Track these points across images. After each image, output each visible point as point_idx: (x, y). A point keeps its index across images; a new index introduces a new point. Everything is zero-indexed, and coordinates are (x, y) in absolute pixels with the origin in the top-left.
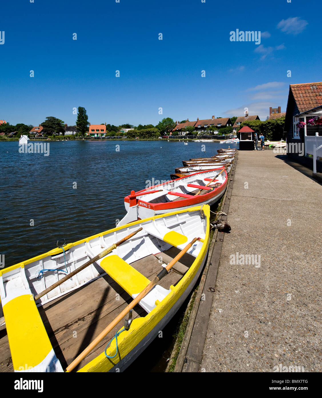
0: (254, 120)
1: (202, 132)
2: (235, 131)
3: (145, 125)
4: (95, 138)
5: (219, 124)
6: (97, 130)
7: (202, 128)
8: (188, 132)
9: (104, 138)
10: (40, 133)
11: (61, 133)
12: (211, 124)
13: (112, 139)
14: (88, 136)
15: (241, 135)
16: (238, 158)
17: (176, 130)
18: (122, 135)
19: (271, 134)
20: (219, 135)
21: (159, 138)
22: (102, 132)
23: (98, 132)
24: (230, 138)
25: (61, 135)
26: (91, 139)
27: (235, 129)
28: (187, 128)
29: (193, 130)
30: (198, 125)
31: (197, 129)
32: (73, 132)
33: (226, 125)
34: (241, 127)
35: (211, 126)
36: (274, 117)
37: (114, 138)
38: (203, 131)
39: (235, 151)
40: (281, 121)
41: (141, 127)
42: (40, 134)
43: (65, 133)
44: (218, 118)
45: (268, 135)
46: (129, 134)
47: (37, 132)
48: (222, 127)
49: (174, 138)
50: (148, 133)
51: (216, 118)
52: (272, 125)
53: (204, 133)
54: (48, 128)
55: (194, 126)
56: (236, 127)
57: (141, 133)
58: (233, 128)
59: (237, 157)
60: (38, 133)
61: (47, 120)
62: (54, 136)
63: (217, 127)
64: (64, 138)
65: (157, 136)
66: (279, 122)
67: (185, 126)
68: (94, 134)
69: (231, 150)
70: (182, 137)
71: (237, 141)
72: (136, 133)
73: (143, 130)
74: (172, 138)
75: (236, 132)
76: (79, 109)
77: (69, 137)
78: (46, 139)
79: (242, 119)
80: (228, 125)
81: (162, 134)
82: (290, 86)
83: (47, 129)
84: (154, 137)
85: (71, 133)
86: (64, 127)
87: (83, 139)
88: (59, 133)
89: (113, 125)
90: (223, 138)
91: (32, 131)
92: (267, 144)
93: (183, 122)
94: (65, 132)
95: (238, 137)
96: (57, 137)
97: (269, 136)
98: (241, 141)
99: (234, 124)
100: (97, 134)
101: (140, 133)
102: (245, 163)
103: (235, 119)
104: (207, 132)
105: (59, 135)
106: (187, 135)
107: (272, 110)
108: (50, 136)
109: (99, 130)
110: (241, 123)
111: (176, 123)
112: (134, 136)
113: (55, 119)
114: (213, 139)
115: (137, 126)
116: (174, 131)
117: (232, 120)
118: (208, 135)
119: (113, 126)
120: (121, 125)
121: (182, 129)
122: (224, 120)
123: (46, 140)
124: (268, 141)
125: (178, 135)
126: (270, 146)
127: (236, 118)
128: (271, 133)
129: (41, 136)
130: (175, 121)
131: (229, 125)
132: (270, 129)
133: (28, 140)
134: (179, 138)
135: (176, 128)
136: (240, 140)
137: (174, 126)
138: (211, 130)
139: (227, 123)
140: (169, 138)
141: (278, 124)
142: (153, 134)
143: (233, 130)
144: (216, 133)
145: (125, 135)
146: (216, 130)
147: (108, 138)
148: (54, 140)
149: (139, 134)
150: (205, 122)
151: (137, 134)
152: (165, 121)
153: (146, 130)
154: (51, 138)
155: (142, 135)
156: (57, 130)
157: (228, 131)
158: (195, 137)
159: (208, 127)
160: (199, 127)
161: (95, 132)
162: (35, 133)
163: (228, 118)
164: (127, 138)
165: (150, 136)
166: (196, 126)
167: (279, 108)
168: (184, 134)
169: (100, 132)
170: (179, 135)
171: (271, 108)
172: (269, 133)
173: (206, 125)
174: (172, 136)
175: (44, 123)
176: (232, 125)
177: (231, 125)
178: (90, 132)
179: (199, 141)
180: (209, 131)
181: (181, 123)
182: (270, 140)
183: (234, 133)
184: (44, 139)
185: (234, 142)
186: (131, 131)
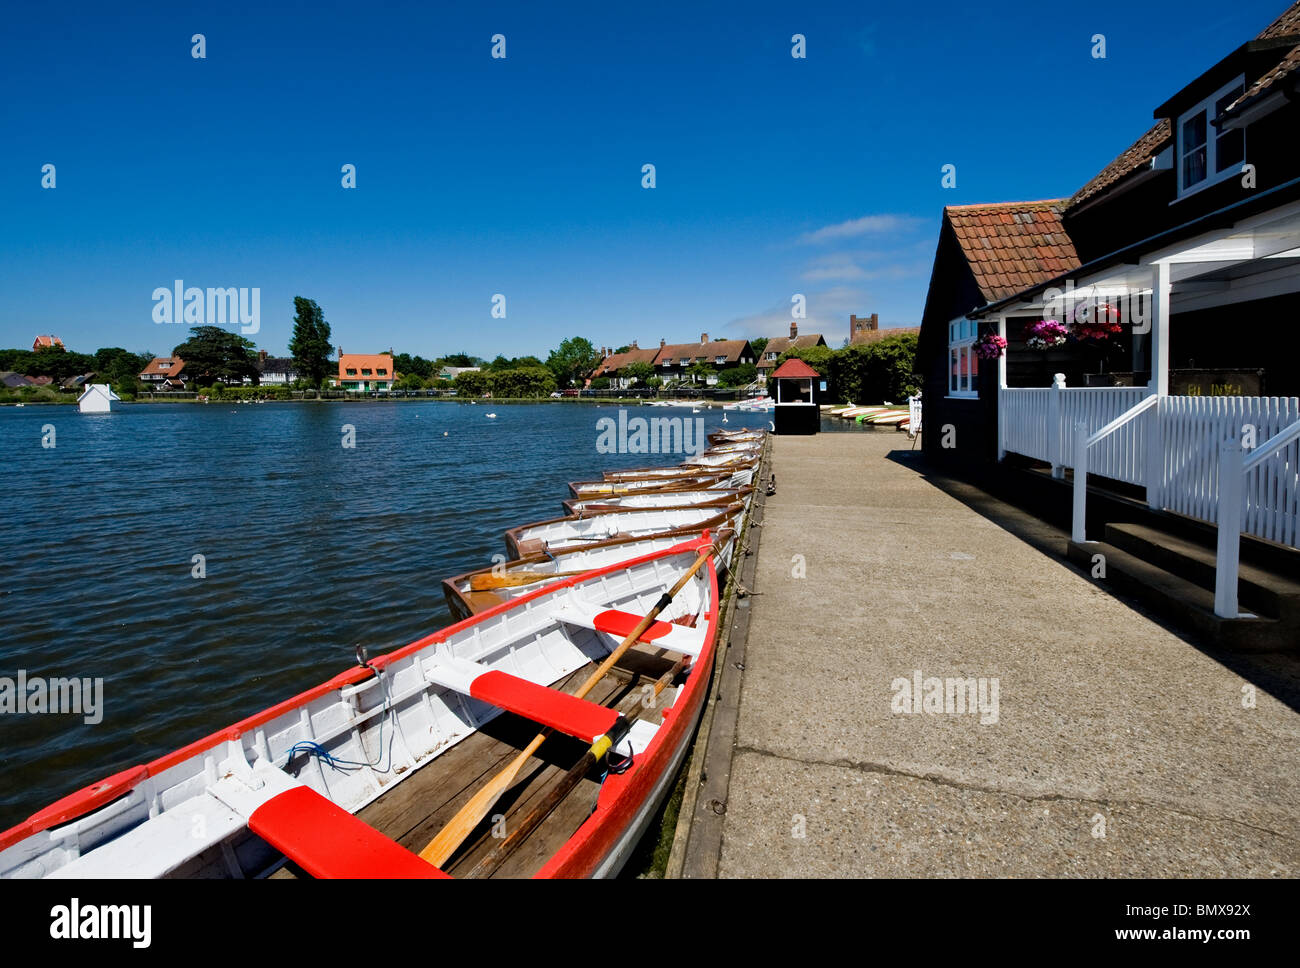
0: (814, 346)
1: (674, 381)
2: (762, 378)
3: (514, 359)
4: (358, 395)
5: (719, 357)
6: (365, 371)
7: (675, 369)
8: (635, 380)
9: (385, 395)
10: (177, 378)
11: (247, 380)
12: (697, 358)
13: (411, 399)
14: (337, 388)
15: (779, 388)
16: (771, 463)
17: (603, 374)
18: (444, 385)
19: (859, 386)
20: (721, 388)
21: (553, 394)
22: (382, 377)
23: (367, 377)
24: (751, 397)
25: (248, 385)
26: (344, 397)
27: (764, 370)
28: (633, 369)
29: (650, 373)
30: (664, 360)
31: (660, 370)
32: (287, 375)
33: (739, 360)
34: (778, 365)
35: (697, 362)
36: (862, 340)
37: (418, 395)
38: (677, 376)
39: (763, 437)
40: (885, 348)
41: (501, 363)
42: (176, 382)
43: (261, 379)
44: (716, 340)
45: (849, 388)
46: (463, 383)
47: (166, 376)
48: (729, 365)
49: (595, 396)
50: (520, 380)
51: (711, 340)
52: (860, 360)
53: (680, 383)
54: (197, 363)
55: (653, 362)
56: (766, 365)
57: (497, 379)
58: (758, 368)
59: (767, 460)
60: (170, 378)
61: (195, 335)
62: (220, 389)
63: (714, 365)
64: (256, 394)
65: (547, 390)
66: (879, 352)
67: (626, 362)
68: (355, 384)
69: (750, 436)
70: (617, 394)
71: (769, 404)
72: (483, 381)
73: (506, 372)
74: (592, 396)
75: (765, 380)
76: (296, 303)
77: (270, 392)
78: (194, 396)
79: (782, 343)
80: (743, 361)
81: (562, 383)
82: (945, 211)
83: (195, 366)
84: (537, 393)
85: (282, 378)
86: (254, 359)
87: (319, 399)
88: (240, 379)
89: (420, 356)
90: (731, 397)
91: (148, 371)
92: (851, 414)
93: (623, 350)
94: (262, 376)
95: (772, 394)
96: (231, 392)
97: (852, 390)
98: (780, 404)
99: (759, 357)
100: (367, 384)
101: (496, 381)
102: (796, 486)
103: (762, 344)
104: (688, 381)
105: (238, 385)
106: (632, 386)
107: (855, 324)
108: (206, 388)
109: (369, 371)
110: (778, 354)
111: (604, 352)
112: (478, 391)
113: (223, 335)
114: (703, 399)
115: (491, 359)
116: (595, 377)
117: (755, 348)
118: (691, 388)
119: (418, 359)
120: (443, 356)
121: (619, 371)
122: (732, 346)
123: (192, 400)
124: (850, 403)
125: (608, 386)
126: (858, 419)
127: (767, 341)
128: (859, 382)
129: (180, 387)
130: (597, 347)
131: (747, 361)
132: (855, 372)
133: (112, 402)
134: (611, 395)
135: (603, 369)
136: (776, 402)
137: (597, 361)
138: (698, 373)
139: (742, 355)
140: (583, 395)
141: (875, 357)
142: (533, 383)
143: (757, 374)
144: (712, 381)
145: (454, 387)
146: (711, 373)
147: (397, 396)
148: (218, 401)
149: (492, 384)
150: (683, 352)
151: (485, 383)
152: (567, 348)
153: (513, 371)
154: (211, 395)
155: (502, 387)
156: (230, 368)
157: (745, 378)
158: (654, 394)
159: (691, 365)
160: (666, 364)
161: (360, 376)
162: (158, 378)
163: (743, 342)
164: (458, 396)
165: (527, 391)
166: (656, 363)
167: (874, 317)
168: (625, 384)
169: (375, 376)
170: (613, 387)
171: (853, 317)
172: (853, 384)
173: (685, 359)
174: (591, 391)
175: (183, 346)
176: (755, 362)
177: (751, 360)
178: (343, 375)
179: (663, 403)
180: (693, 377)
181: (618, 352)
182: (859, 403)
183: (762, 382)
184: (186, 396)
185: (762, 407)
186: (467, 375)
